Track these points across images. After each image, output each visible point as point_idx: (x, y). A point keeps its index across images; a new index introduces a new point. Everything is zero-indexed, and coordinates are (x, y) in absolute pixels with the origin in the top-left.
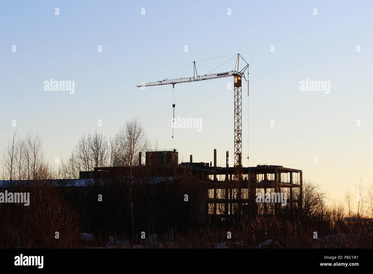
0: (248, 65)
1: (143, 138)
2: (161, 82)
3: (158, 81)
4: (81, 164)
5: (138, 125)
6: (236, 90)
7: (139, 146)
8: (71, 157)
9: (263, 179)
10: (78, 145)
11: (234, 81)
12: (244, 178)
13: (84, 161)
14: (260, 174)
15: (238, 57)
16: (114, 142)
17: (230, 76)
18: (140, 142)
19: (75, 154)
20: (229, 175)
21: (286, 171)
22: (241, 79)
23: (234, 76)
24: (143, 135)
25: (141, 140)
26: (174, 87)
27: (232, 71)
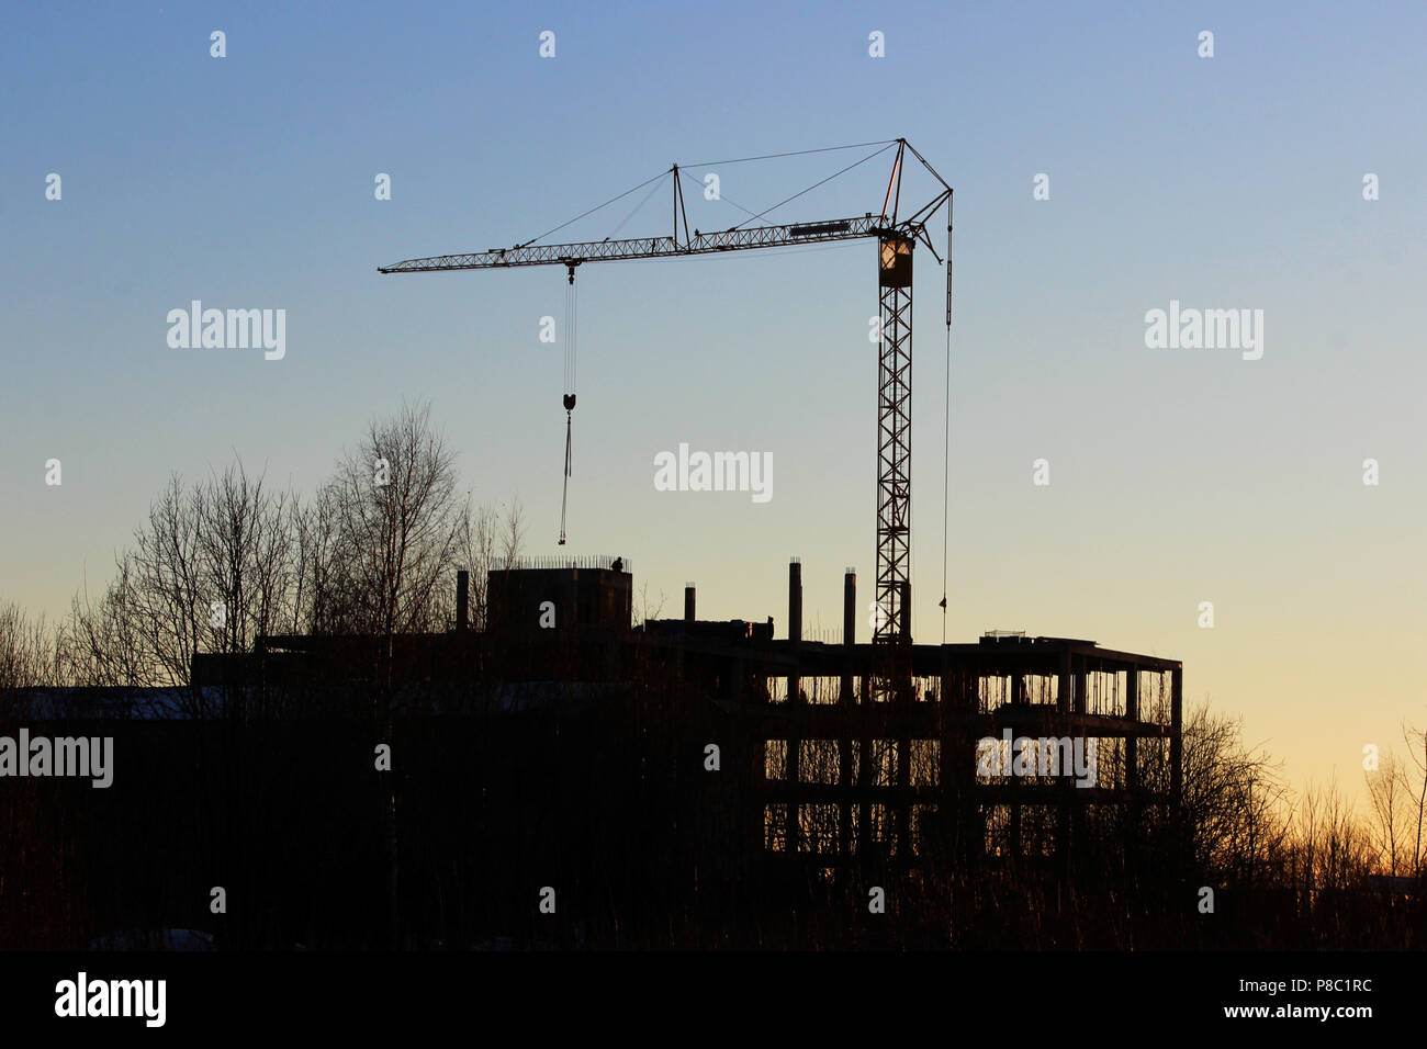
0: (950, 191)
1: (447, 503)
2: (503, 252)
3: (491, 251)
4: (161, 619)
5: (423, 447)
6: (889, 301)
7: (429, 538)
8: (117, 584)
9: (1009, 701)
10: (149, 531)
11: (881, 259)
12: (922, 692)
13: (173, 606)
14: (994, 678)
15: (900, 153)
16: (311, 522)
17: (856, 235)
18: (431, 524)
19: (135, 573)
20: (855, 678)
21: (1112, 661)
22: (911, 252)
23: (880, 238)
24: (448, 492)
25: (438, 513)
26: (571, 280)
27: (869, 216)
